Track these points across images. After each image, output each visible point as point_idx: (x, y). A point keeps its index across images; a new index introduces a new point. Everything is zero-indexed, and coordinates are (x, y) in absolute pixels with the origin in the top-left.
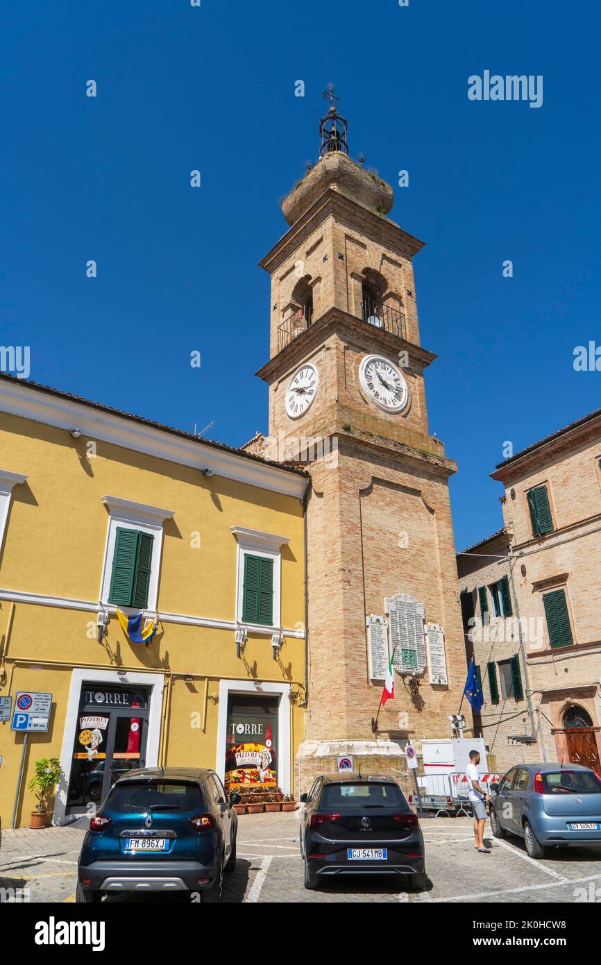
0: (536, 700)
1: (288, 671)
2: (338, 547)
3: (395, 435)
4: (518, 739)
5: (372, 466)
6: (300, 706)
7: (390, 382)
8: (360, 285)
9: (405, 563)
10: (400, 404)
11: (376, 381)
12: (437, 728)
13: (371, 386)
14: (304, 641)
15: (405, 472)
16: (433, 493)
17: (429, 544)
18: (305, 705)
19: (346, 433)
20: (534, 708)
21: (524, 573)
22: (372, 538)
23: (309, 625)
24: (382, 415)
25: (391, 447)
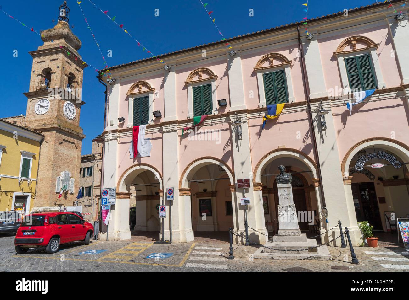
0: (94, 197)
1: (31, 190)
2: (52, 159)
3: (71, 127)
4: (87, 206)
5: (64, 136)
6: (33, 198)
7: (72, 110)
8: (67, 78)
9: (68, 162)
10: (73, 117)
11: (68, 110)
12: (70, 203)
13: (66, 111)
14: (36, 182)
15: (72, 138)
16: (78, 143)
17: (74, 157)
18: (34, 198)
19: (59, 127)
20: (93, 198)
21: (97, 166)
22: (61, 156)
23: (38, 178)
24: (68, 120)
25: (70, 131)
